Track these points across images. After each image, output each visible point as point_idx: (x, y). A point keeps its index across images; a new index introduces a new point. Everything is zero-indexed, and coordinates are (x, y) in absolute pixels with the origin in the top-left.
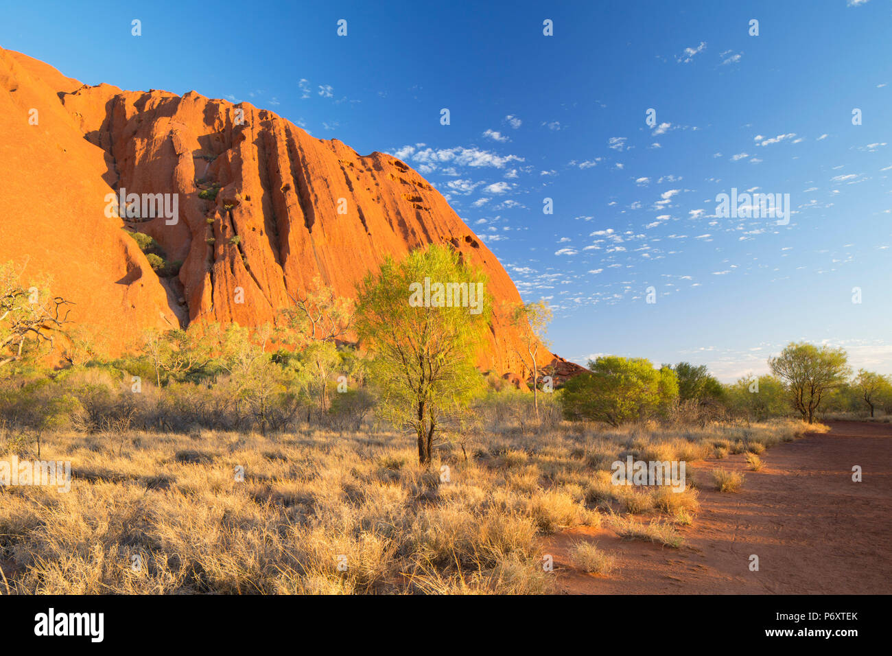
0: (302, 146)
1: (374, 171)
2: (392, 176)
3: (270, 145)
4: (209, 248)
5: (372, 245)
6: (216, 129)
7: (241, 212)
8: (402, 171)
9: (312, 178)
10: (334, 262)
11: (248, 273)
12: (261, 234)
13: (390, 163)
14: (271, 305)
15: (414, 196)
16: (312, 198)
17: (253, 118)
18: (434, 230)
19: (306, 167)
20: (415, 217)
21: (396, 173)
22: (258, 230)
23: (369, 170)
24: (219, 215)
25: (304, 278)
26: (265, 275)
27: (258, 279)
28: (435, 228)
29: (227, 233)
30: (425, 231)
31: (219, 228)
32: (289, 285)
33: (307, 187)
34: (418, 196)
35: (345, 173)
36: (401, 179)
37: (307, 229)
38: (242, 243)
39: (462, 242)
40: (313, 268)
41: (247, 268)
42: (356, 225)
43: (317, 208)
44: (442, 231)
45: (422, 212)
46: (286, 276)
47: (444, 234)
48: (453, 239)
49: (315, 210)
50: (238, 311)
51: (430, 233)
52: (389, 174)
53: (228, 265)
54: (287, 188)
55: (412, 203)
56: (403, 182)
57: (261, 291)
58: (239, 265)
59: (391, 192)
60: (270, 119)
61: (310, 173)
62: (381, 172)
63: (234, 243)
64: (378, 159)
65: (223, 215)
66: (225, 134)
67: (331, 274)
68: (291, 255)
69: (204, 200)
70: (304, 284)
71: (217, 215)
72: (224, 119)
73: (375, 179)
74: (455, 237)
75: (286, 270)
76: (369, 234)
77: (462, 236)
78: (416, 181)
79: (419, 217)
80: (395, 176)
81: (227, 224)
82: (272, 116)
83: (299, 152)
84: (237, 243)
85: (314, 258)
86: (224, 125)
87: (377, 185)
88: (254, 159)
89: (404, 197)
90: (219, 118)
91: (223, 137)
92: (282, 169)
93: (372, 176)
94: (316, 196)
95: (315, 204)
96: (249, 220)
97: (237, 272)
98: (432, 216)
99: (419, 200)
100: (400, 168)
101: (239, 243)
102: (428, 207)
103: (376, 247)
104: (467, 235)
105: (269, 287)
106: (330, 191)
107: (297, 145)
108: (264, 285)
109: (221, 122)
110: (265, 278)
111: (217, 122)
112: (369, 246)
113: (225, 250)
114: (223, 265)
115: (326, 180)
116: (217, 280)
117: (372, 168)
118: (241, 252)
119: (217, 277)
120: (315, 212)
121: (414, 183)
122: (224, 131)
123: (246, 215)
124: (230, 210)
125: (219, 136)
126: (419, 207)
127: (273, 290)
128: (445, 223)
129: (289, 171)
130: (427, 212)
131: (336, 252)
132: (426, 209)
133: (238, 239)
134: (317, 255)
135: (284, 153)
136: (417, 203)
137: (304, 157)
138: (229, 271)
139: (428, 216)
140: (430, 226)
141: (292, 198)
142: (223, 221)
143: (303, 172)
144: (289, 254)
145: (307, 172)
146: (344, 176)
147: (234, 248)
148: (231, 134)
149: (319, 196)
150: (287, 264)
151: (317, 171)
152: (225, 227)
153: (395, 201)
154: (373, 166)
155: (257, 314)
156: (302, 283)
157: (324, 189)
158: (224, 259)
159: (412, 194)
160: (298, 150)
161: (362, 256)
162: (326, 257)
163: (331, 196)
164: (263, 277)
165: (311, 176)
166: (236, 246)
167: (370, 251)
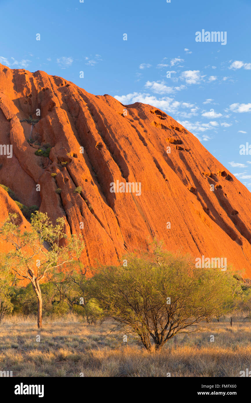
0: (102, 110)
1: (141, 120)
2: (155, 123)
3: (75, 109)
4: (58, 196)
5: (170, 189)
6: (25, 94)
7: (75, 167)
8: (162, 119)
9: (117, 137)
10: (147, 204)
11: (93, 215)
12: (92, 183)
13: (151, 112)
14: (112, 239)
15: (176, 139)
16: (122, 154)
17: (52, 86)
18: (196, 167)
19: (109, 127)
20: (179, 157)
21: (158, 121)
22: (89, 180)
23: (136, 119)
24: (59, 170)
25: (130, 218)
26: (104, 217)
27: (101, 219)
28: (197, 166)
29: (70, 184)
30: (189, 168)
31: (62, 181)
32: (121, 223)
33: (115, 145)
34: (178, 139)
35: (137, 131)
36: (162, 125)
37: (124, 179)
38: (83, 192)
39: (219, 177)
40: (134, 209)
41: (92, 211)
42: (157, 174)
43: (129, 162)
44: (203, 168)
45: (185, 153)
46: (117, 216)
47: (205, 171)
48: (211, 174)
49: (127, 163)
50: (91, 244)
51: (193, 170)
52: (153, 122)
53: (78, 210)
54: (100, 146)
55: (175, 146)
56: (164, 127)
57: (103, 228)
58: (86, 210)
59: (157, 137)
60: (64, 85)
61: (114, 133)
62: (146, 121)
63: (77, 192)
64: (142, 110)
65: (62, 170)
66: (32, 98)
67: (147, 213)
68: (117, 200)
69: (40, 157)
70: (131, 222)
71: (58, 171)
72: (30, 87)
73: (143, 127)
74: (213, 173)
75: (117, 212)
76: (166, 180)
77: (219, 172)
78: (175, 126)
79: (182, 157)
80: (158, 123)
81: (67, 177)
82: (66, 83)
83: (101, 116)
84: (80, 192)
85: (133, 201)
86: (31, 91)
87: (145, 131)
88: (67, 122)
89: (167, 140)
90: (26, 87)
91: (30, 100)
92: (92, 130)
93: (140, 124)
94: (124, 152)
95: (126, 159)
96: (83, 174)
97: (86, 215)
98: (193, 156)
99: (180, 142)
100: (160, 116)
101: (81, 192)
102: (188, 148)
103: (173, 190)
104: (223, 171)
105: (108, 225)
106: (133, 148)
107: (98, 110)
108: (105, 224)
109: (28, 89)
110: (105, 219)
111: (25, 89)
112: (168, 190)
113: (72, 198)
114: (74, 210)
115: (127, 138)
116: (72, 221)
117: (139, 117)
118: (85, 199)
119: (72, 219)
120: (128, 166)
121: (173, 128)
122: (31, 96)
123: (80, 169)
124: (66, 165)
125: (26, 99)
126: (181, 149)
127: (111, 227)
128: (204, 162)
129: (97, 131)
130: (188, 153)
131: (147, 196)
132: (187, 150)
133: (80, 189)
134: (135, 199)
135: (90, 117)
136: (180, 145)
137: (105, 119)
138: (80, 215)
139: (190, 156)
140: (192, 165)
141: (107, 155)
142: (64, 175)
143: (108, 132)
144: (116, 199)
145: (111, 132)
146: (137, 133)
147: (79, 197)
148: (37, 98)
149: (127, 152)
150: (116, 206)
151: (119, 131)
152: (67, 180)
153: (161, 145)
154: (139, 115)
155: (104, 246)
156: (129, 222)
157: (128, 146)
158: (74, 205)
159: (174, 138)
160: (99, 114)
161: (165, 198)
162: (141, 200)
163: (135, 151)
164: (103, 218)
165: (116, 135)
166: (79, 194)
167: (170, 193)
